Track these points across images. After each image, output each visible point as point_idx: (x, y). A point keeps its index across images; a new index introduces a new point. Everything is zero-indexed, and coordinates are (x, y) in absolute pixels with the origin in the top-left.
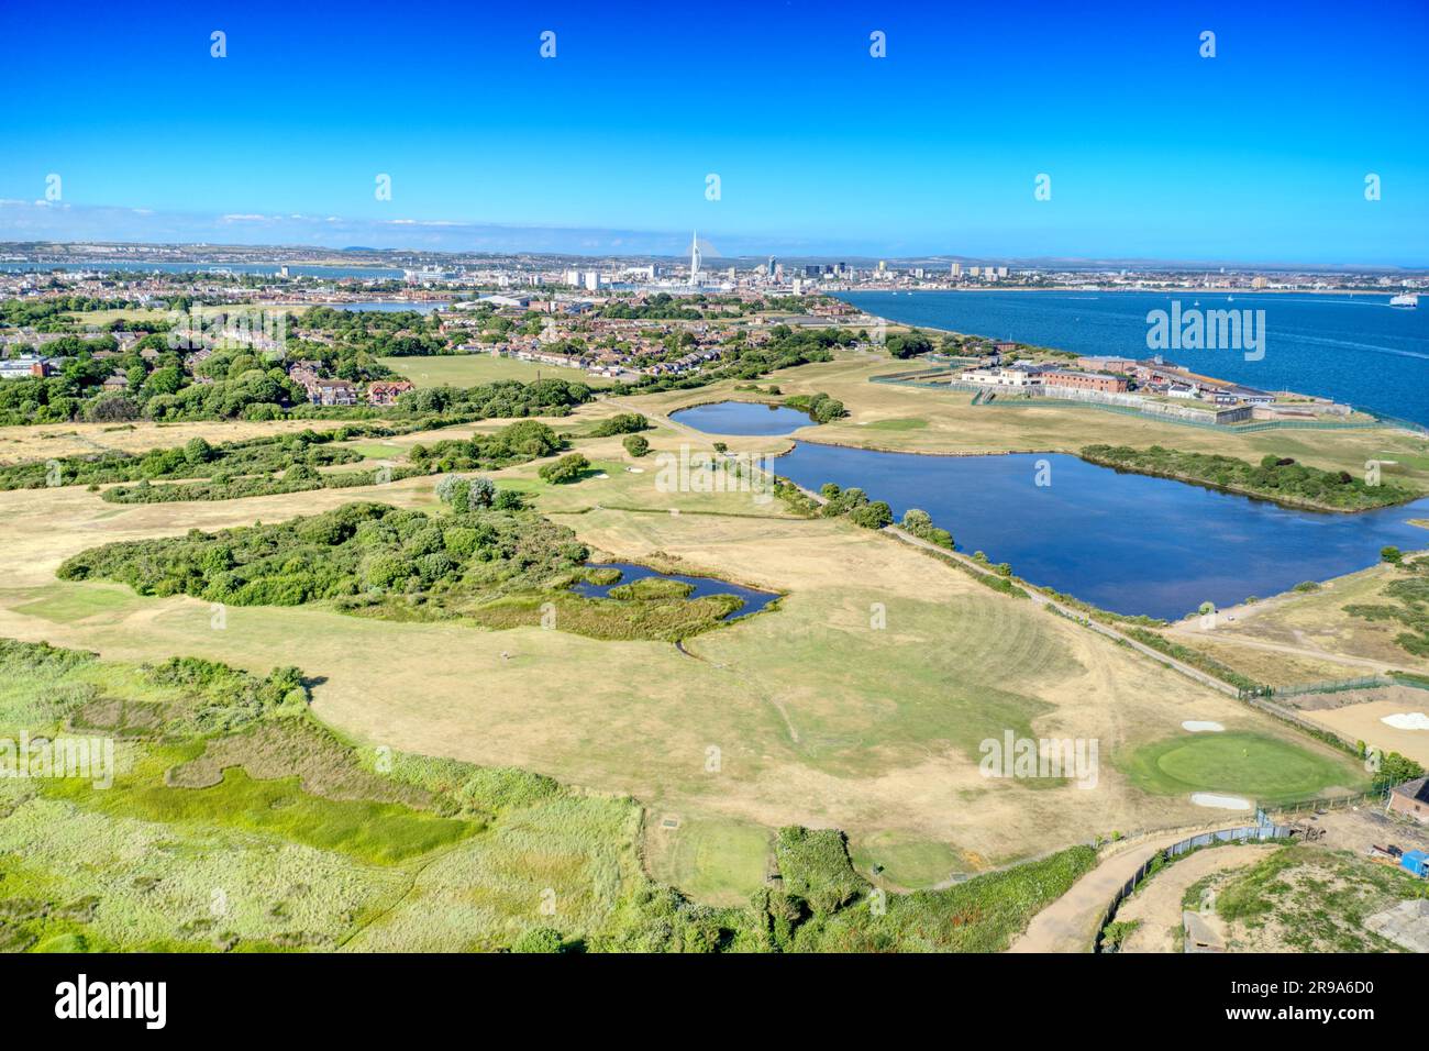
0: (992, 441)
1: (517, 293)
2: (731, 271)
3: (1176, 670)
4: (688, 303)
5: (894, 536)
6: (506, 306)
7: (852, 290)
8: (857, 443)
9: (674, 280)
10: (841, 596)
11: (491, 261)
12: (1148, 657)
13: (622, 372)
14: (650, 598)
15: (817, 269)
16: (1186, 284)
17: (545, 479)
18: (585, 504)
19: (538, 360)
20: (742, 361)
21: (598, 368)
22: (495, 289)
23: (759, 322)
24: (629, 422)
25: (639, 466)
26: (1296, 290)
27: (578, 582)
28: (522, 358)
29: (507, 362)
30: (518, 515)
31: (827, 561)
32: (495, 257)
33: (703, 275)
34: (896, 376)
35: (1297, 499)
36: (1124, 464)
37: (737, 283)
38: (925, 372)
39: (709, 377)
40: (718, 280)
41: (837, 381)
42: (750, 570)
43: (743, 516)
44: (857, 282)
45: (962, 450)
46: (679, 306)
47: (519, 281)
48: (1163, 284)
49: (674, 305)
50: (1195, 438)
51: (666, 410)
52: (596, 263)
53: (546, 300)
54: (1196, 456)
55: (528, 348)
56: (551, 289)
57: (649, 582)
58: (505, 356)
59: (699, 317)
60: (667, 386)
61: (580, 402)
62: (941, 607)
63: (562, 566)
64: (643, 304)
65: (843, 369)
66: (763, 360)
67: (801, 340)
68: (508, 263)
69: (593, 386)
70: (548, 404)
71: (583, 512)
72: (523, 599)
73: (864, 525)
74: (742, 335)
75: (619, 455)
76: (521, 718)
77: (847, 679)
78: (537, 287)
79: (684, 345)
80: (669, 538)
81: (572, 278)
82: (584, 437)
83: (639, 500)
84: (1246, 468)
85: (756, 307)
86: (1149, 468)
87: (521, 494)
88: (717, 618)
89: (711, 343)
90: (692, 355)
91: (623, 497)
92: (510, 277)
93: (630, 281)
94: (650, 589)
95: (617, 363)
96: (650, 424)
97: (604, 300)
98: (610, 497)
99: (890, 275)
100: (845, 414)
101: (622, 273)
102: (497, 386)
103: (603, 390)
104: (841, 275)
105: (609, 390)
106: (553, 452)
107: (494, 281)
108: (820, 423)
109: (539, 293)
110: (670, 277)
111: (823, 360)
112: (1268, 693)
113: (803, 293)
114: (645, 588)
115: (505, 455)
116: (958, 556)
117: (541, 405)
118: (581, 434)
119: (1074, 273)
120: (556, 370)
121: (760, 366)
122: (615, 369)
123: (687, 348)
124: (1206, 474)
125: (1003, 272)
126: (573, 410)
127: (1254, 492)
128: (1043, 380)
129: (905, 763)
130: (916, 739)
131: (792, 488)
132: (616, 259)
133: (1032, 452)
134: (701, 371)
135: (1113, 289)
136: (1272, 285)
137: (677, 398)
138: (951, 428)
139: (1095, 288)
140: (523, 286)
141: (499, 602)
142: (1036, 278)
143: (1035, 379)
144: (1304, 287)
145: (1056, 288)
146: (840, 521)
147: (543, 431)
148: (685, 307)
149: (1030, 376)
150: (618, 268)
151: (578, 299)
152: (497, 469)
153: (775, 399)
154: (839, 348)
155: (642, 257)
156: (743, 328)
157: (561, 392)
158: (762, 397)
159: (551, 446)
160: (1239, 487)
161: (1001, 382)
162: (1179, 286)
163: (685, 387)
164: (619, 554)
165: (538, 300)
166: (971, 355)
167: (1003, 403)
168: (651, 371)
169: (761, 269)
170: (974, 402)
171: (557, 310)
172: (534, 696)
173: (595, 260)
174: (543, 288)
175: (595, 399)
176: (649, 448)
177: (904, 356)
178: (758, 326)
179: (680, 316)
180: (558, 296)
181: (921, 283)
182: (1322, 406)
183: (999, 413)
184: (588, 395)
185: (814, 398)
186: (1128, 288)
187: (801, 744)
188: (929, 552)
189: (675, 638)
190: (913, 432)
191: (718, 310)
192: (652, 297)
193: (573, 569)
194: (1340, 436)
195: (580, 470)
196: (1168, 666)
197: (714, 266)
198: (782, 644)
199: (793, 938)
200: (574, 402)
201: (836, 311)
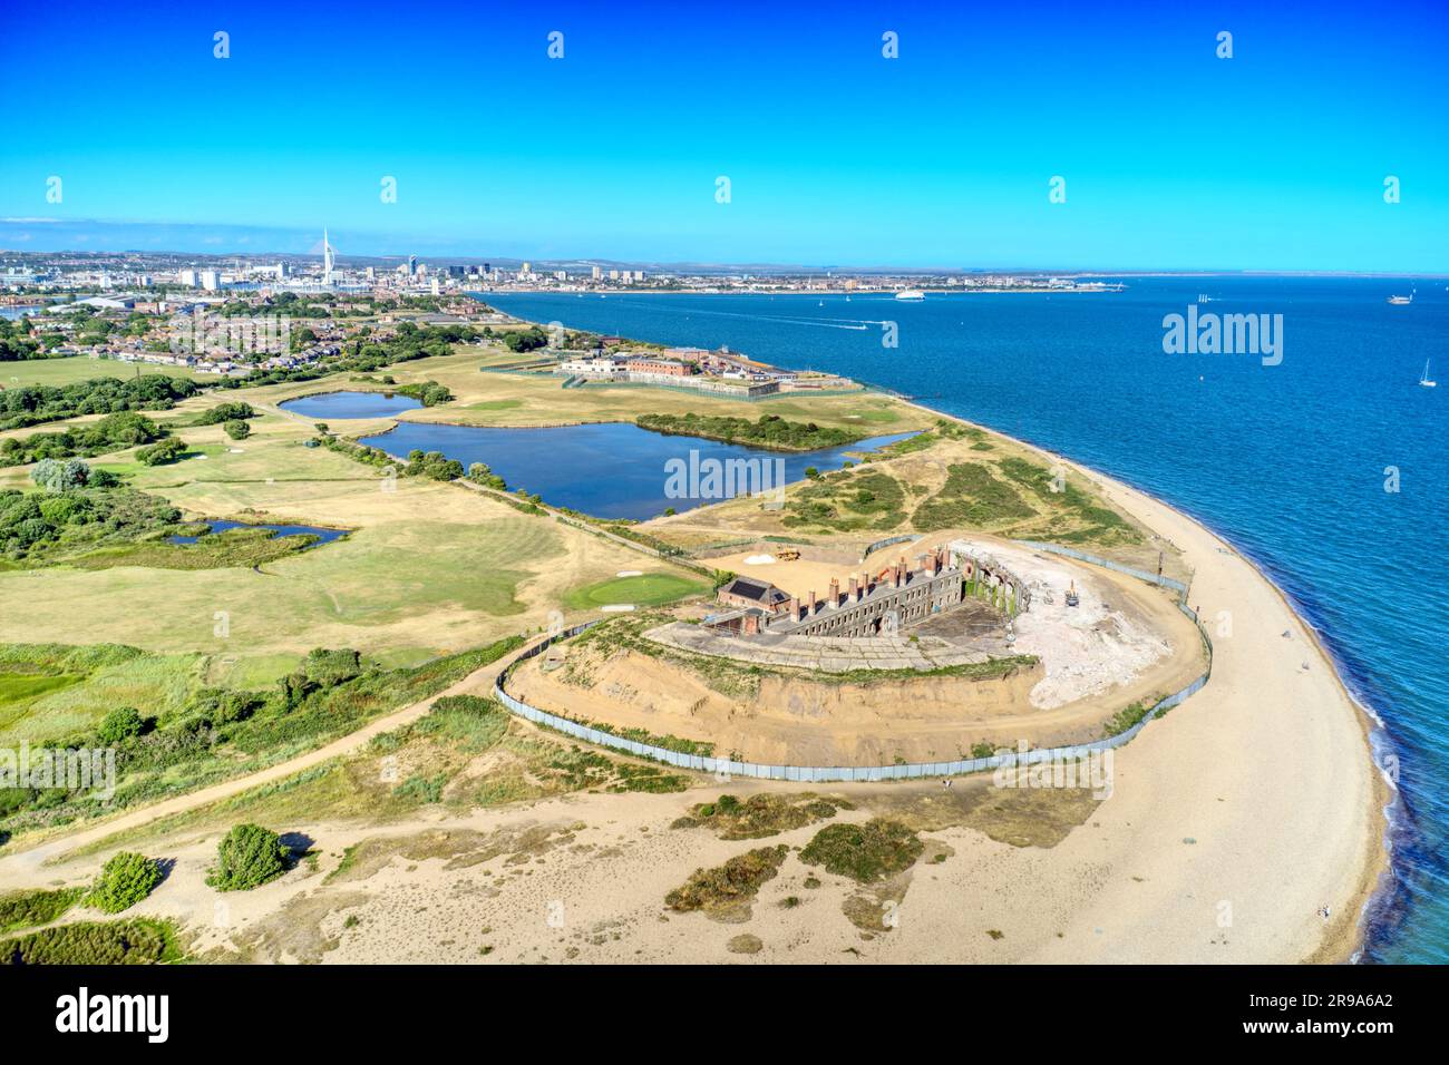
0: (569, 416)
1: (122, 294)
2: (369, 271)
3: (629, 547)
4: (315, 302)
5: (460, 485)
6: (108, 308)
7: (495, 290)
8: (455, 421)
9: (306, 279)
10: (402, 527)
11: (92, 261)
12: (613, 542)
13: (233, 368)
14: (235, 541)
15: (462, 270)
16: (792, 287)
17: (143, 462)
18: (181, 480)
19: (142, 360)
20: (361, 356)
21: (206, 364)
22: (96, 291)
23: (389, 320)
24: (233, 410)
25: (241, 446)
26: (881, 291)
27: (170, 536)
28: (123, 359)
29: (105, 363)
30: (113, 492)
31: (400, 505)
32: (96, 257)
33: (339, 274)
34: (506, 366)
35: (774, 444)
36: (666, 427)
37: (376, 282)
38: (532, 362)
39: (324, 370)
40: (355, 280)
41: (449, 371)
42: (330, 516)
43: (333, 480)
44: (501, 283)
45: (542, 423)
46: (305, 305)
47: (125, 282)
48: (774, 286)
49: (300, 304)
50: (724, 407)
51: (276, 400)
52: (217, 262)
53: (154, 300)
54: (717, 419)
55: (131, 348)
56: (163, 289)
57: (235, 530)
58: (106, 358)
59: (328, 315)
60: (279, 379)
61: (185, 397)
62: (480, 527)
63: (155, 524)
64: (266, 303)
65: (461, 361)
66: (383, 354)
67: (424, 336)
68: (114, 263)
69: (198, 380)
70: (149, 399)
71: (179, 486)
72: (117, 549)
73: (437, 479)
74: (366, 332)
75: (220, 439)
76: (113, 621)
77: (390, 575)
78: (147, 288)
79: (304, 341)
80: (261, 499)
81: (187, 278)
82: (186, 426)
83: (235, 474)
84: (747, 425)
85: (389, 305)
86: (682, 429)
87: (118, 475)
88: (293, 549)
89: (333, 339)
90: (309, 350)
91: (220, 472)
92: (114, 278)
93: (256, 280)
94: (236, 535)
95: (229, 360)
96: (255, 412)
97: (223, 300)
98: (206, 474)
99: (534, 277)
100: (452, 399)
101: (248, 272)
102: (93, 384)
103: (209, 385)
104: (486, 276)
105: (216, 385)
106: (150, 439)
107: (95, 282)
108: (428, 406)
109: (147, 294)
110: (302, 277)
111: (444, 354)
112: (679, 553)
113: (442, 293)
114: (231, 535)
115: (101, 443)
116: (505, 494)
117: (141, 400)
118: (183, 423)
119: (704, 277)
120: (161, 369)
121: (379, 359)
122: (226, 365)
123: (307, 344)
124: (719, 432)
125: (639, 276)
126: (177, 404)
127: (748, 441)
128: (628, 367)
129: (416, 615)
130: (429, 601)
131: (383, 456)
132: (243, 258)
133: (599, 423)
134: (316, 365)
135: (730, 292)
136: (861, 287)
137: (289, 389)
138: (541, 407)
139: (715, 291)
140: (129, 287)
141: (94, 552)
142: (666, 281)
143: (621, 366)
144: (887, 288)
145: (683, 291)
146: (419, 478)
147: (140, 421)
148: (311, 306)
149: (617, 364)
150: (242, 267)
151: (192, 300)
152: (94, 456)
153: (388, 388)
154: (462, 343)
155: (275, 255)
156: (370, 326)
157: (163, 386)
158: (375, 387)
159: (149, 435)
160: (739, 439)
161: (593, 370)
162: (786, 289)
163: (298, 379)
164: (209, 514)
165: (145, 301)
166: (580, 348)
167: (593, 386)
168: (264, 366)
169: (404, 268)
170: (564, 386)
171: (167, 311)
172: (125, 607)
173: (217, 259)
174: (153, 289)
175: (201, 393)
176: (250, 432)
177: (521, 350)
178: (387, 323)
179: (305, 315)
180: (169, 297)
181: (562, 285)
182: (831, 380)
183: (584, 395)
184: (193, 389)
185: (424, 385)
186: (743, 291)
187: (342, 614)
188: (484, 493)
189: (253, 564)
190: (507, 411)
191: (347, 308)
192: (276, 296)
193: (166, 527)
194: (831, 401)
195: (178, 453)
196: (624, 545)
197: (353, 265)
198: (346, 560)
199: (305, 699)
200: (178, 396)
201: (470, 311)
